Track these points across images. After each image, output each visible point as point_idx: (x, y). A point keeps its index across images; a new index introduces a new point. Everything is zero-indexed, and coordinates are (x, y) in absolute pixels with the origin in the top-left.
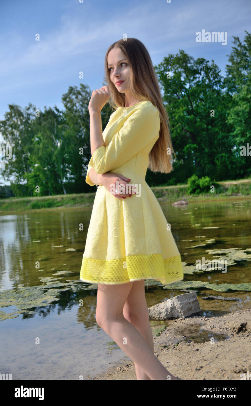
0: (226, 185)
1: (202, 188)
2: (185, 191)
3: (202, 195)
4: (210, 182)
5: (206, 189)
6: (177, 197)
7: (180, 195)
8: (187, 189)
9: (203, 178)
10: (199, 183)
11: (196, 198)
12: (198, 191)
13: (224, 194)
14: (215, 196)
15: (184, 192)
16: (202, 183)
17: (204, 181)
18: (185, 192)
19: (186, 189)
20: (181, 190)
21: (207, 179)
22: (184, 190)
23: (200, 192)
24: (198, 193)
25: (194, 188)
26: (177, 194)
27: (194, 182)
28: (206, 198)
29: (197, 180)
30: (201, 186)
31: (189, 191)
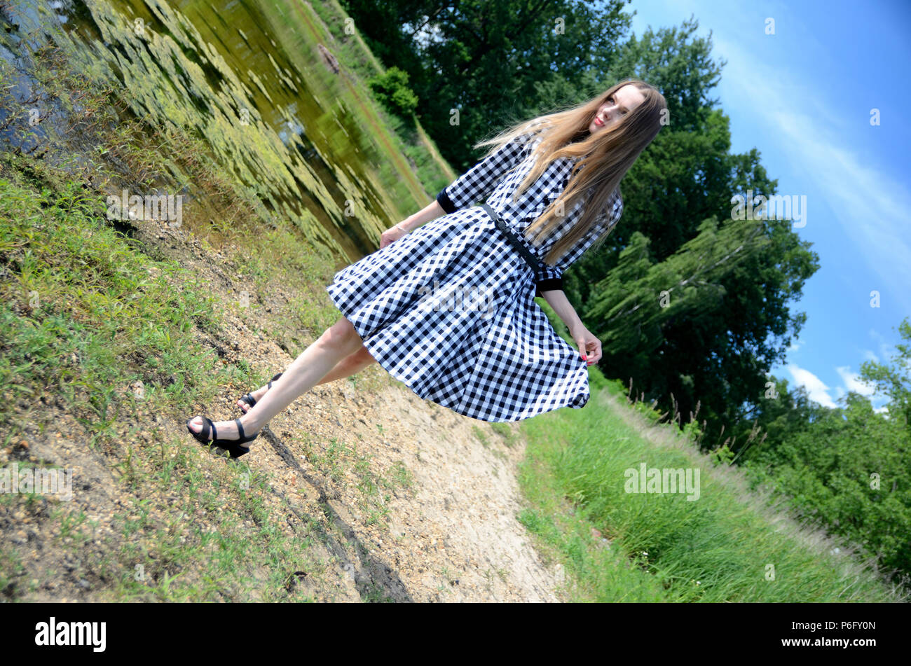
0: (422, 139)
1: (393, 100)
2: (371, 74)
3: (379, 107)
4: (411, 107)
5: (393, 107)
6: (352, 65)
7: (359, 70)
8: (376, 77)
9: (412, 91)
10: (398, 89)
11: (368, 100)
12: (384, 96)
13: (402, 144)
14: (390, 130)
15: (368, 73)
16: (400, 95)
17: (407, 97)
18: (369, 76)
19: (375, 75)
20: (370, 68)
21: (414, 101)
22: (371, 71)
23: (384, 102)
24: (379, 99)
25: (384, 87)
26: (357, 64)
27: (395, 79)
28: (378, 116)
29: (401, 84)
30: (395, 95)
31: (374, 82)
